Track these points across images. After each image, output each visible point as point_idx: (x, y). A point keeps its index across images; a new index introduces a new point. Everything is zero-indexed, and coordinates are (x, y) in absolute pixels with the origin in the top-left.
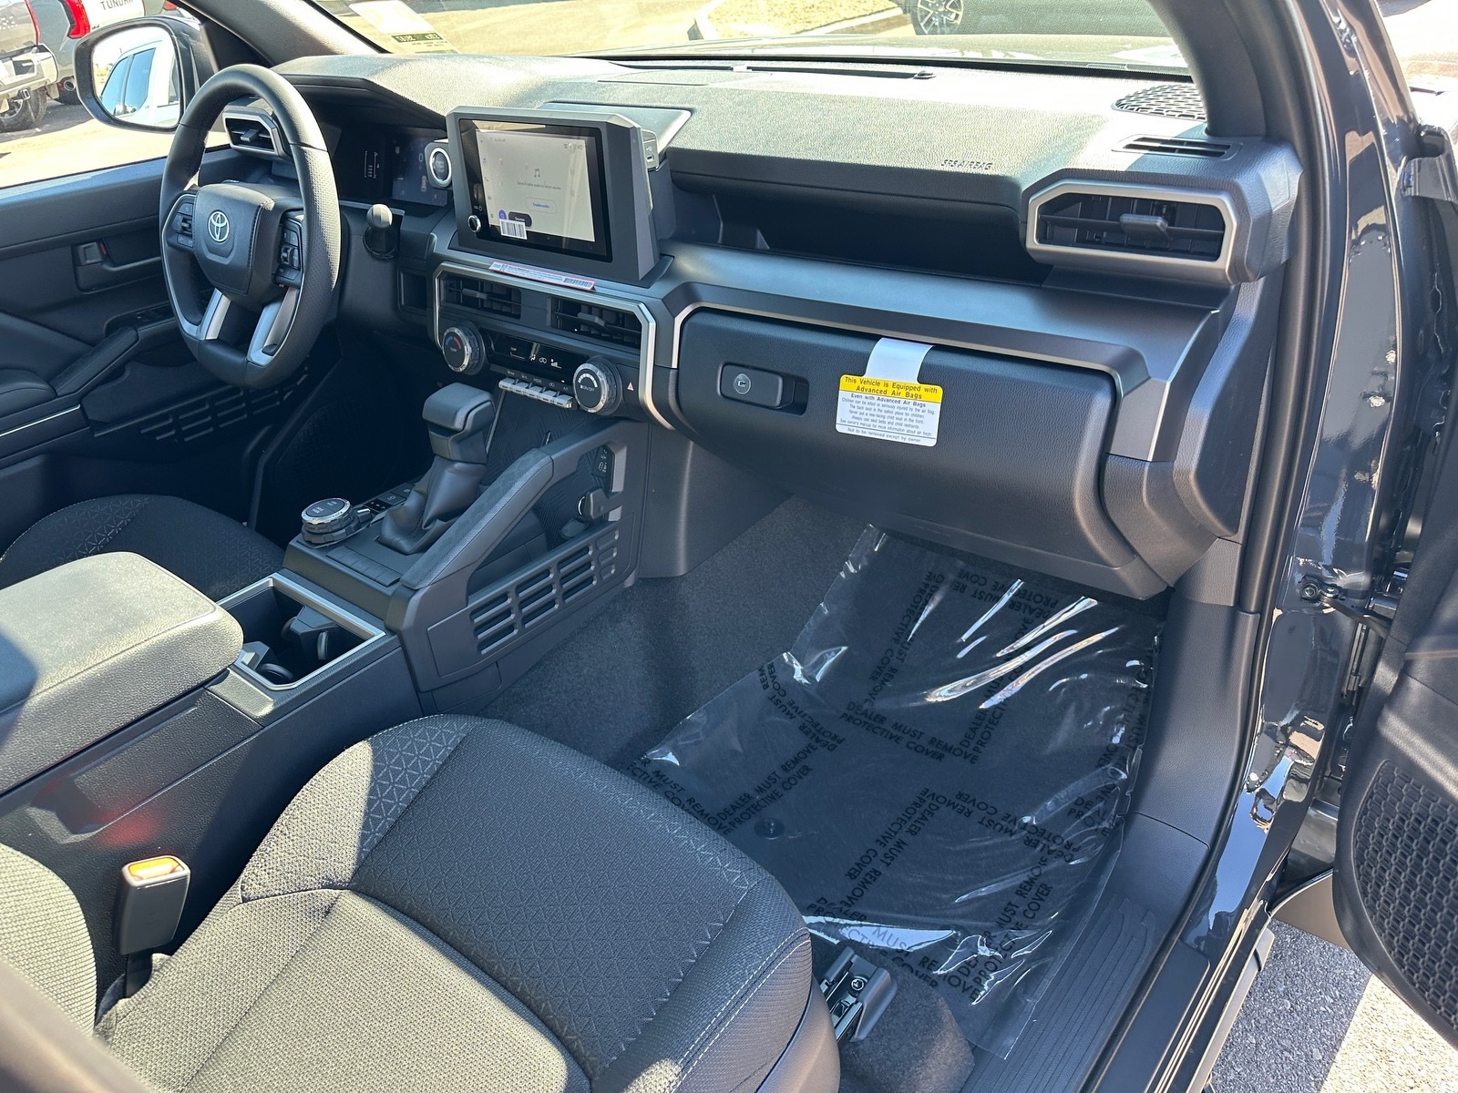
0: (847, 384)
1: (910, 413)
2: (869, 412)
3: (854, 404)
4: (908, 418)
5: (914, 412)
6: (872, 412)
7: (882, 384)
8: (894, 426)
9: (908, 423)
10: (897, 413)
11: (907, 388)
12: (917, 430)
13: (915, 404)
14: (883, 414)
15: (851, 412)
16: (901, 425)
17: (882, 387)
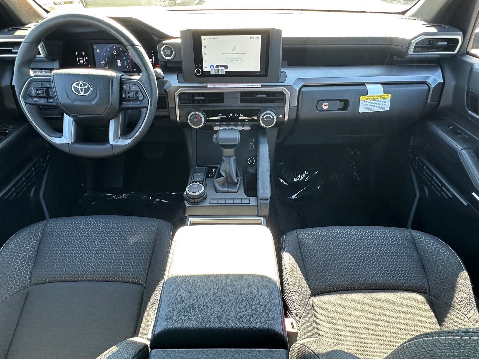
0: (362, 99)
1: (381, 102)
2: (370, 105)
3: (365, 103)
4: (381, 104)
5: (383, 102)
6: (371, 105)
7: (373, 96)
8: (378, 107)
9: (382, 105)
10: (378, 103)
11: (380, 96)
12: (384, 107)
13: (383, 100)
14: (374, 104)
15: (364, 106)
16: (379, 106)
17: (374, 97)
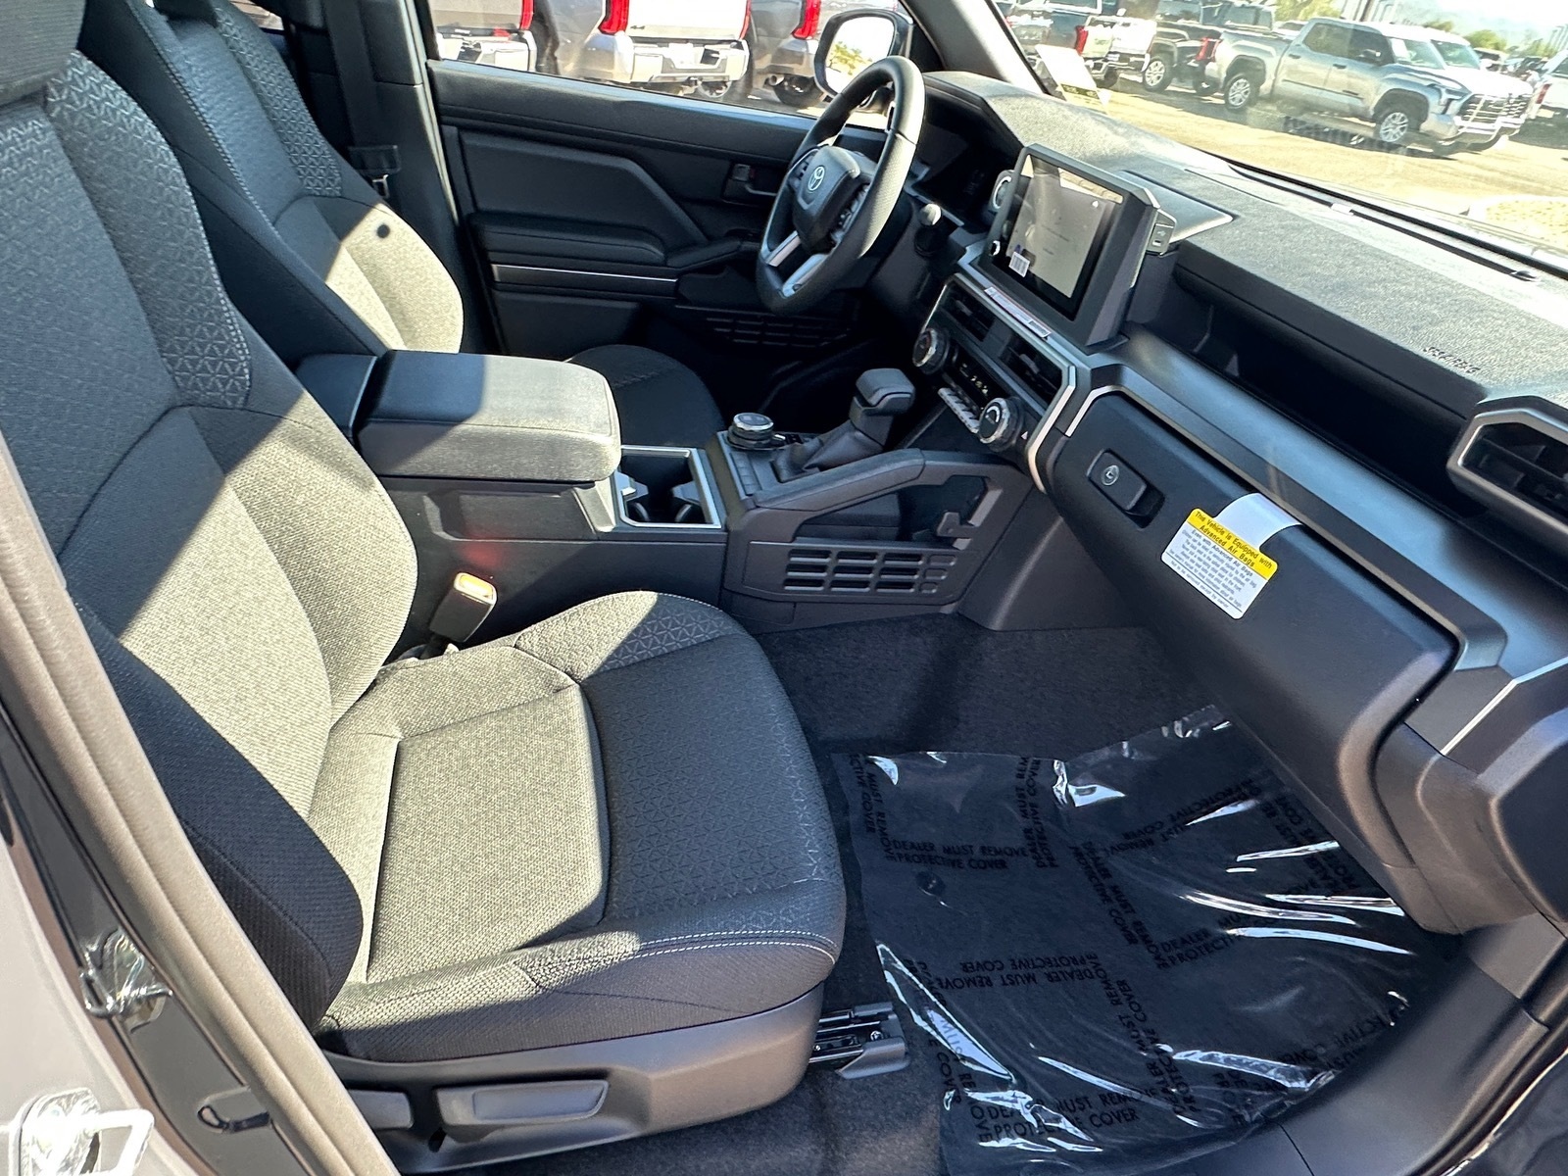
0: (1197, 517)
1: (1233, 572)
2: (1199, 555)
3: (1190, 541)
4: (1230, 579)
5: (1238, 576)
6: (1201, 556)
7: (1225, 535)
8: (1212, 580)
9: (1226, 583)
10: (1223, 569)
11: (1245, 548)
12: (1231, 595)
13: (1243, 569)
14: (1210, 563)
15: (1184, 547)
16: (1219, 582)
17: (1223, 538)
